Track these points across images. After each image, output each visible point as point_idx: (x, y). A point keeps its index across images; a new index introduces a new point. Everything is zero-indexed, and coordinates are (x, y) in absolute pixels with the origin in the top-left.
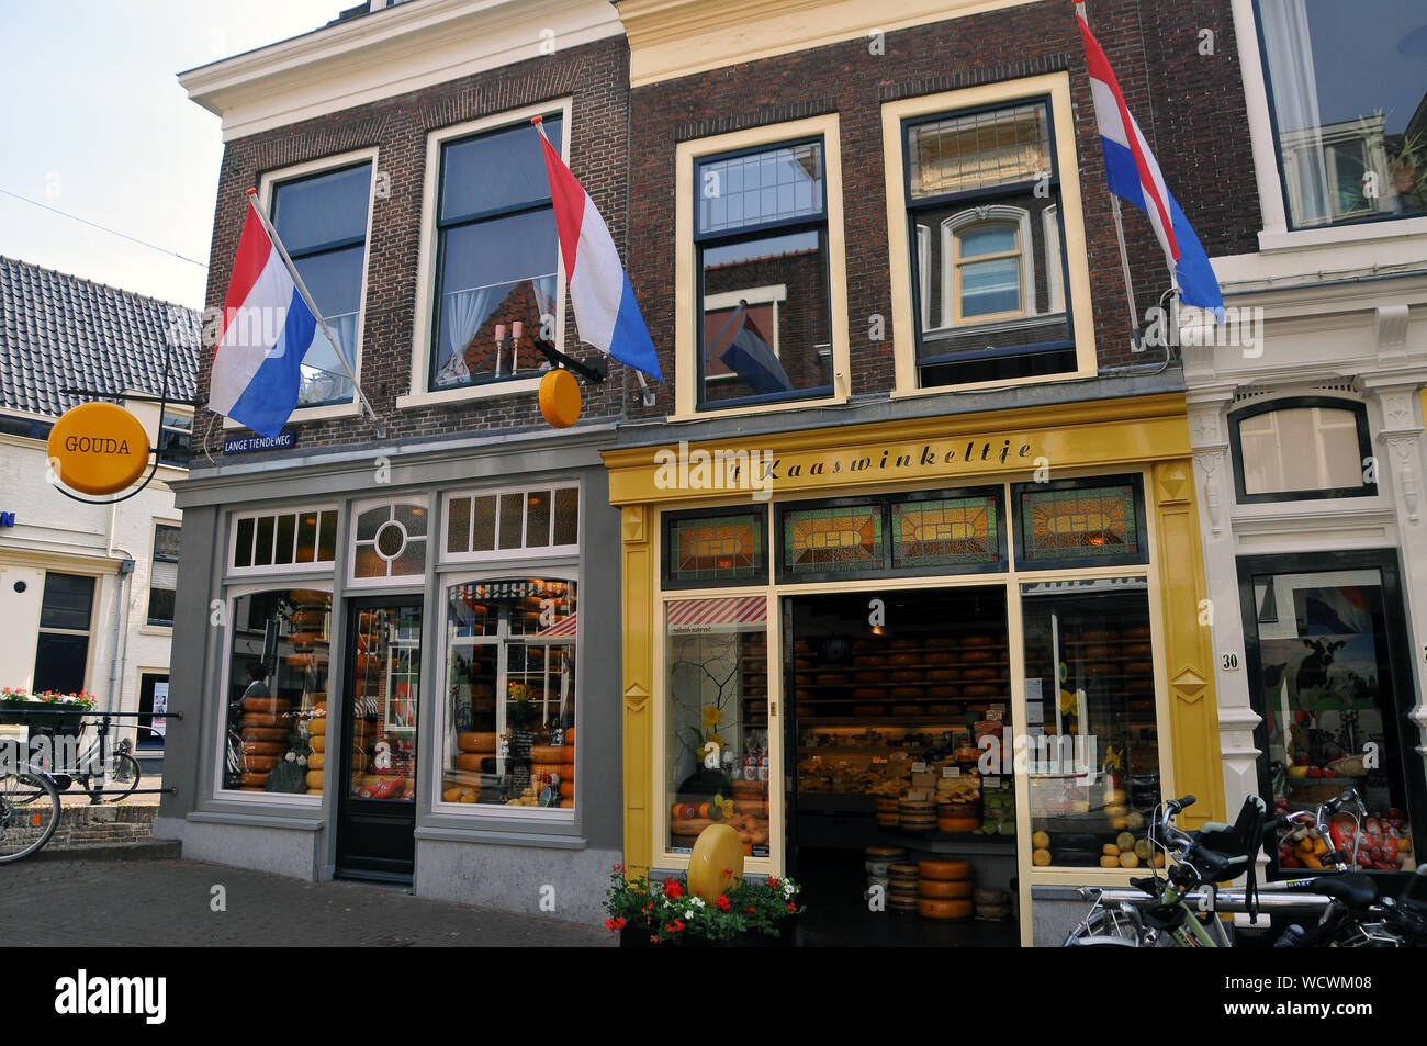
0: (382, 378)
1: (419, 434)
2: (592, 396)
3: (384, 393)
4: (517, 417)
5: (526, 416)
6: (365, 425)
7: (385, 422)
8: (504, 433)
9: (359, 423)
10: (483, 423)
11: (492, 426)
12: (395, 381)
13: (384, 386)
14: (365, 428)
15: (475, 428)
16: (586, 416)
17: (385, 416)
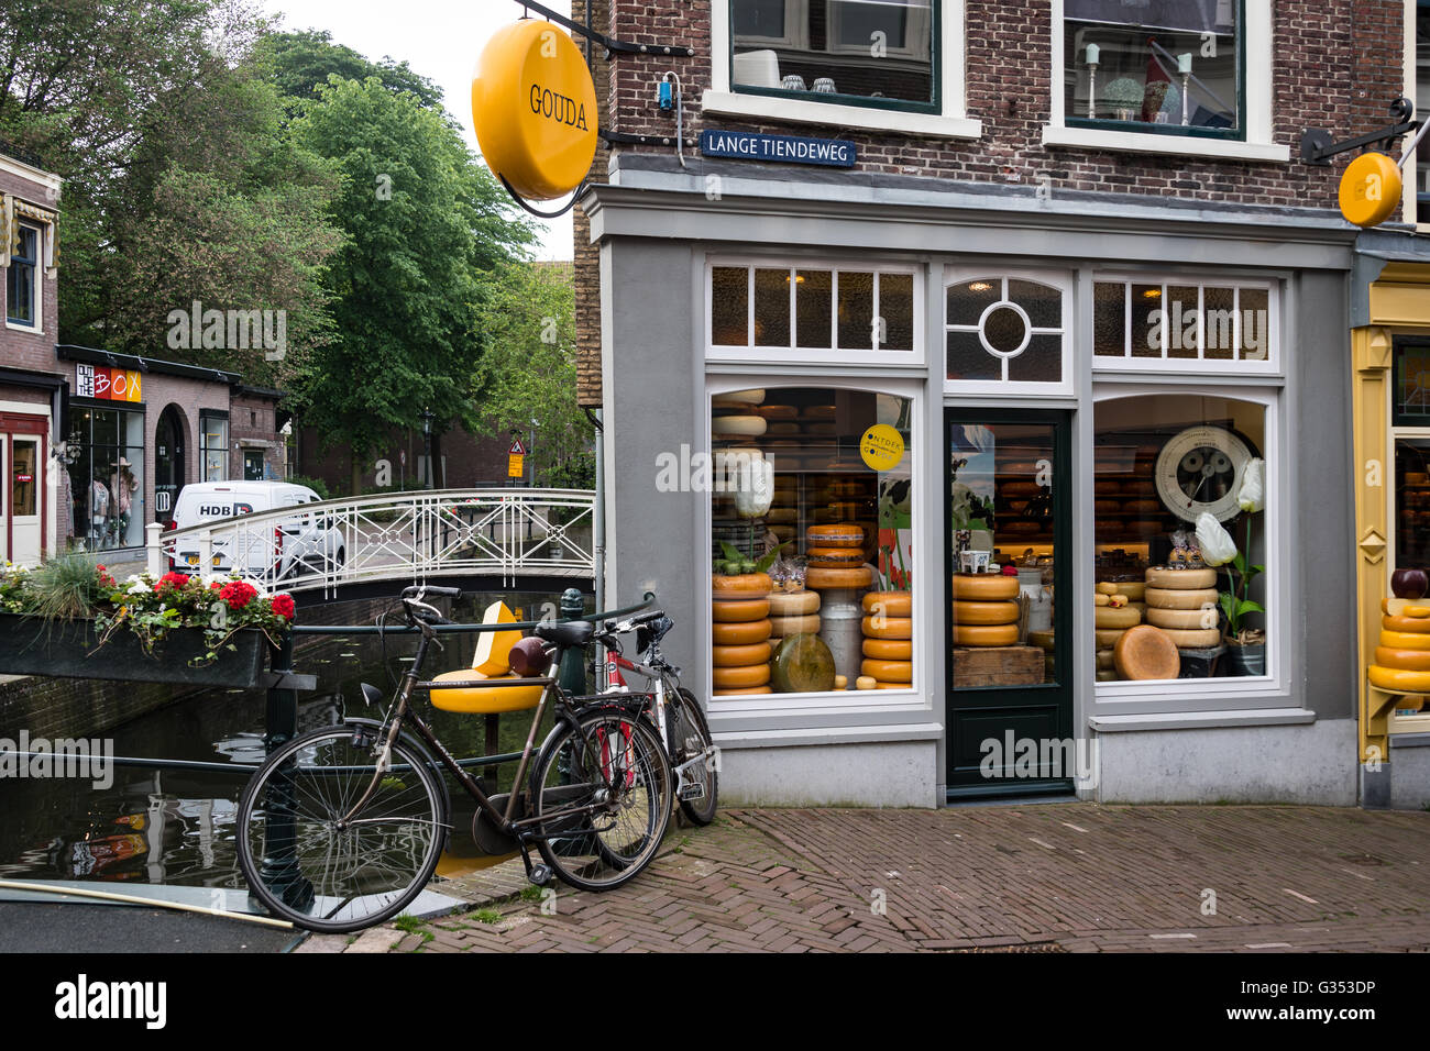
0: (1007, 89)
1: (1072, 185)
2: (1312, 180)
3: (1012, 113)
4: (1219, 188)
5: (1229, 190)
6: (982, 155)
7: (1017, 157)
8: (1200, 207)
9: (971, 150)
10: (1169, 187)
11: (1182, 194)
12: (1031, 99)
13: (1012, 102)
14: (982, 160)
15: (1158, 192)
16: (1306, 204)
17: (1016, 149)
